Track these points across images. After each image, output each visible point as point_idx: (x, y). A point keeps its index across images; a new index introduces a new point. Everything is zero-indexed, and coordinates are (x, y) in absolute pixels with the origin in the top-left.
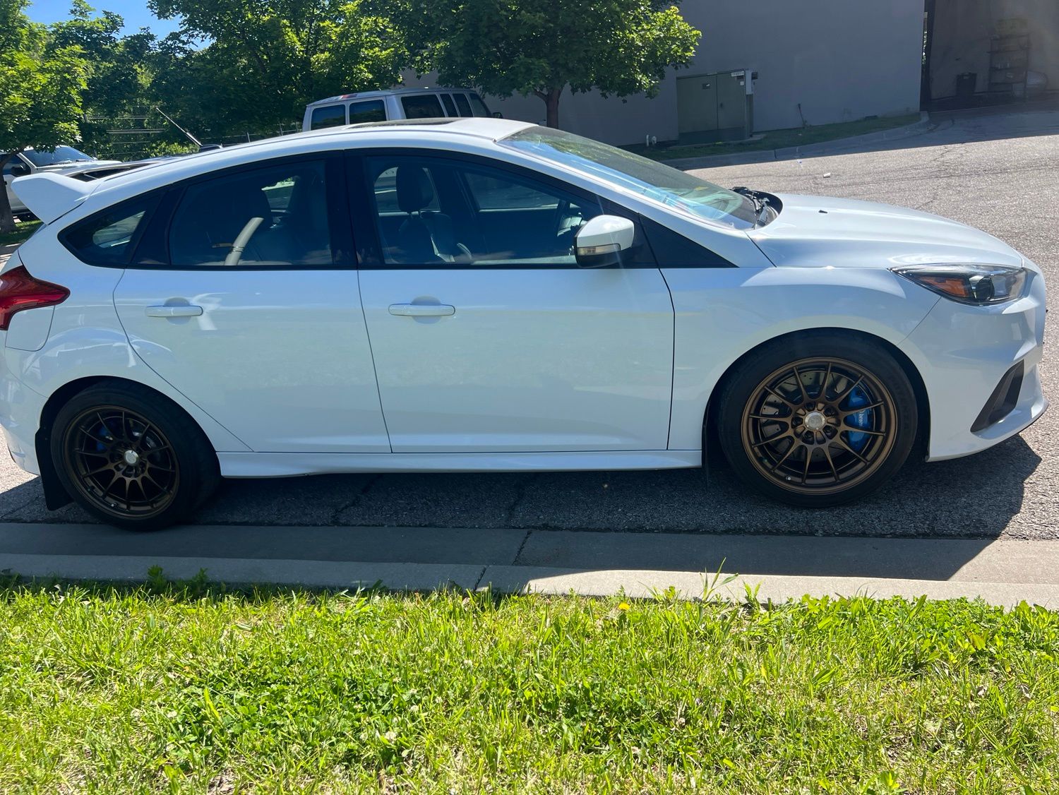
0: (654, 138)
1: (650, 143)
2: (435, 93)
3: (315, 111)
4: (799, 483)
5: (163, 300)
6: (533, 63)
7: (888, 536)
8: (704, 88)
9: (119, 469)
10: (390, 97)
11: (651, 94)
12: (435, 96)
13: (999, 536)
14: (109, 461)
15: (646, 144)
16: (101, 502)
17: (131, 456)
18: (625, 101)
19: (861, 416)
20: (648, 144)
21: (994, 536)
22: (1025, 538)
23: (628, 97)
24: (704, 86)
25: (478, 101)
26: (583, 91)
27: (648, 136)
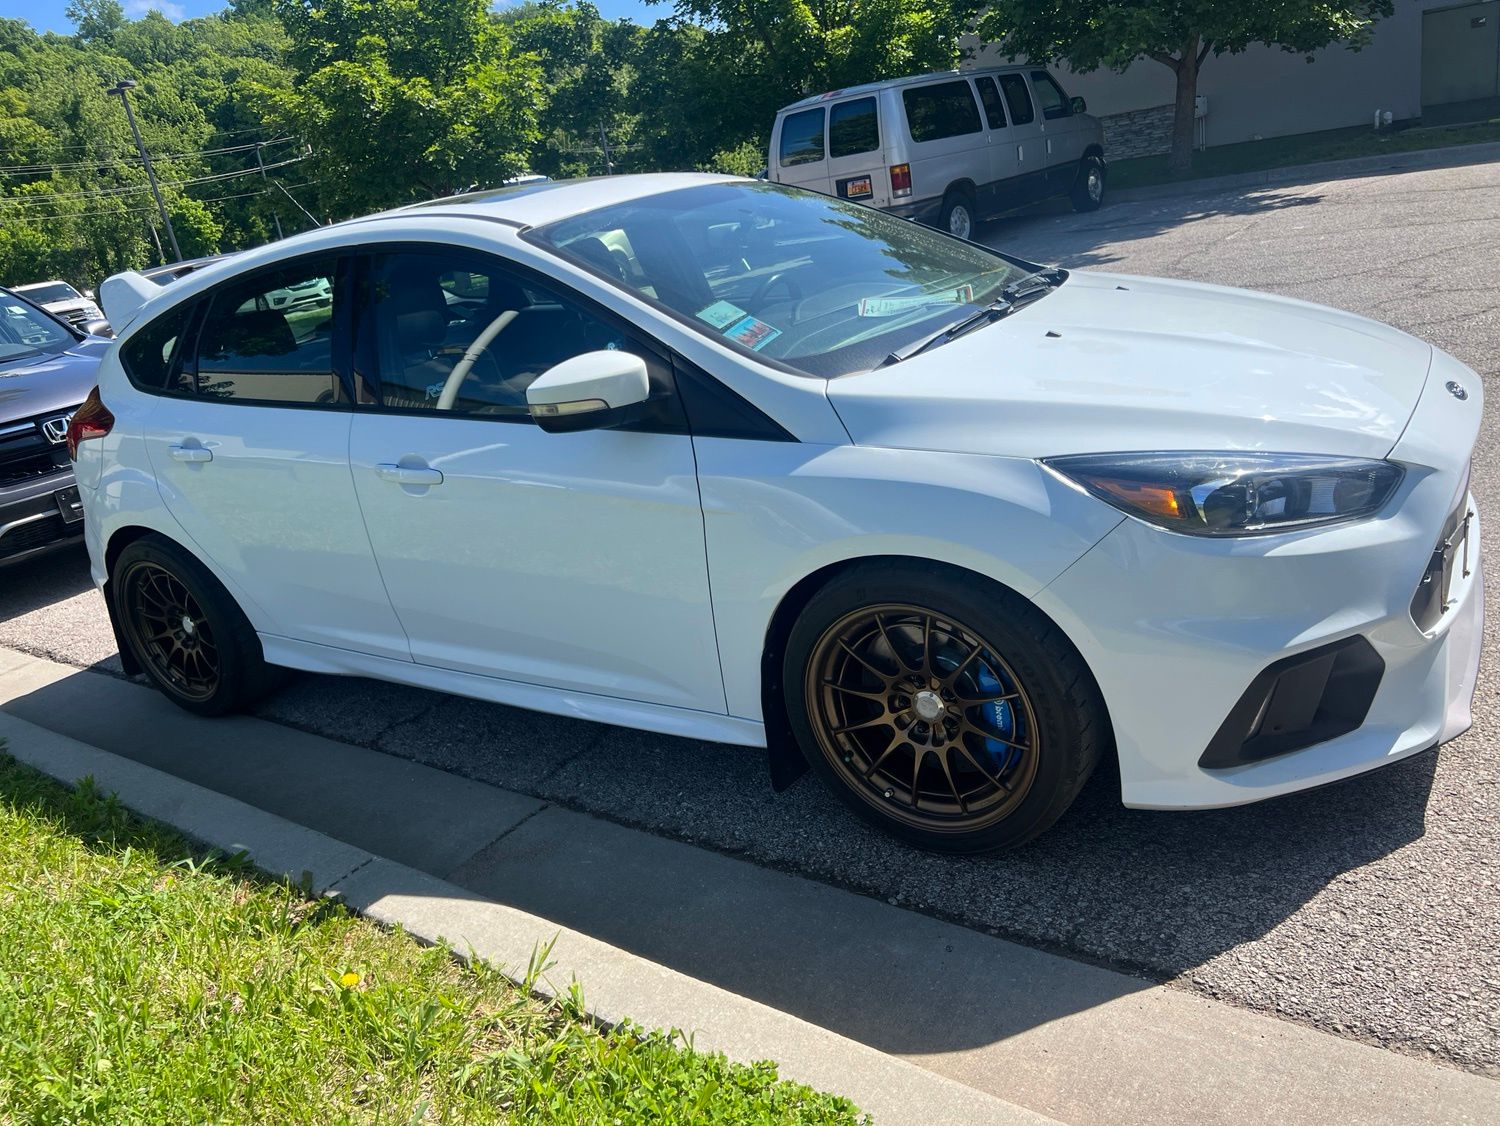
0: (1389, 116)
1: (1381, 123)
2: (966, 78)
3: (788, 118)
4: (905, 803)
5: (179, 440)
6: (1130, 16)
7: (993, 931)
8: (1473, 27)
9: (179, 638)
10: (886, 92)
11: (1357, 42)
12: (965, 83)
13: (1173, 979)
14: (168, 627)
15: (1373, 124)
16: (164, 673)
17: (188, 625)
18: (1310, 60)
19: (998, 709)
20: (1377, 124)
21: (1163, 976)
22: (1214, 994)
23: (1318, 53)
24: (1475, 23)
25: (1046, 82)
26: (1234, 51)
27: (1378, 112)
